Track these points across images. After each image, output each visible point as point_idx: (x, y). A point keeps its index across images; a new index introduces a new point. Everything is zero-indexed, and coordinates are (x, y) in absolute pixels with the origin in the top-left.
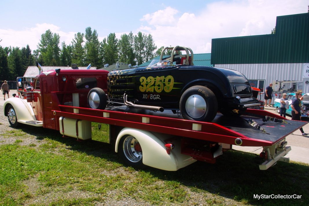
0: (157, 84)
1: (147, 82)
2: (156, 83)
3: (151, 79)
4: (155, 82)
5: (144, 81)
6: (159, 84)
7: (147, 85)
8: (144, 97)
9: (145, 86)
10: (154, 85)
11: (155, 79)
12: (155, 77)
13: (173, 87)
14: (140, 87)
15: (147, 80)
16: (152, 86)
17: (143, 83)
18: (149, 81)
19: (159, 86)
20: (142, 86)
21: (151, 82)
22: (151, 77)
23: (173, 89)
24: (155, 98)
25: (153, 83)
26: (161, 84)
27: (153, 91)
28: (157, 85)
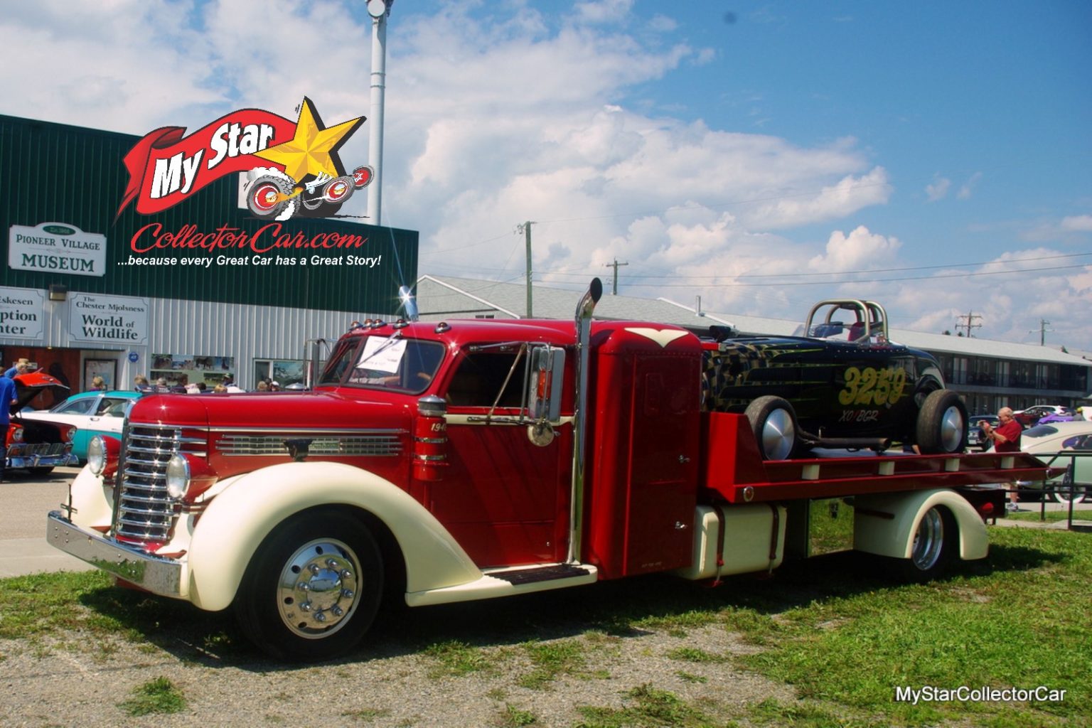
0: (879, 386)
1: (861, 381)
2: (879, 383)
3: (870, 375)
4: (878, 380)
5: (855, 379)
6: (884, 385)
7: (859, 386)
8: (844, 417)
9: (854, 389)
10: (874, 388)
11: (878, 375)
12: (878, 369)
13: (903, 392)
14: (843, 392)
15: (861, 375)
16: (870, 390)
17: (852, 382)
18: (865, 379)
19: (883, 389)
20: (849, 390)
21: (869, 380)
22: (871, 370)
23: (901, 398)
24: (868, 418)
25: (873, 384)
26: (887, 388)
27: (868, 402)
28: (881, 387)
